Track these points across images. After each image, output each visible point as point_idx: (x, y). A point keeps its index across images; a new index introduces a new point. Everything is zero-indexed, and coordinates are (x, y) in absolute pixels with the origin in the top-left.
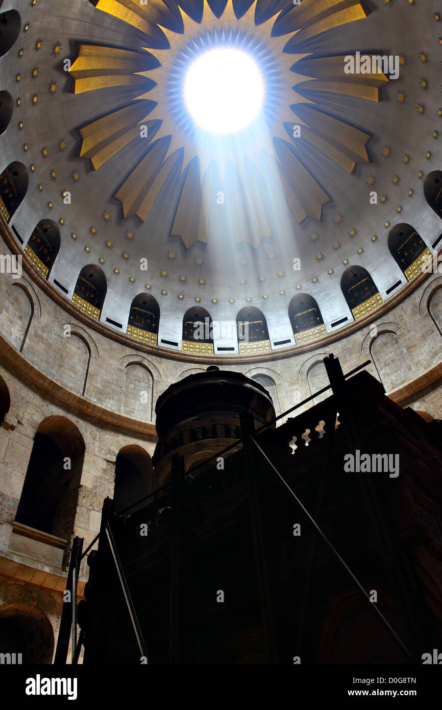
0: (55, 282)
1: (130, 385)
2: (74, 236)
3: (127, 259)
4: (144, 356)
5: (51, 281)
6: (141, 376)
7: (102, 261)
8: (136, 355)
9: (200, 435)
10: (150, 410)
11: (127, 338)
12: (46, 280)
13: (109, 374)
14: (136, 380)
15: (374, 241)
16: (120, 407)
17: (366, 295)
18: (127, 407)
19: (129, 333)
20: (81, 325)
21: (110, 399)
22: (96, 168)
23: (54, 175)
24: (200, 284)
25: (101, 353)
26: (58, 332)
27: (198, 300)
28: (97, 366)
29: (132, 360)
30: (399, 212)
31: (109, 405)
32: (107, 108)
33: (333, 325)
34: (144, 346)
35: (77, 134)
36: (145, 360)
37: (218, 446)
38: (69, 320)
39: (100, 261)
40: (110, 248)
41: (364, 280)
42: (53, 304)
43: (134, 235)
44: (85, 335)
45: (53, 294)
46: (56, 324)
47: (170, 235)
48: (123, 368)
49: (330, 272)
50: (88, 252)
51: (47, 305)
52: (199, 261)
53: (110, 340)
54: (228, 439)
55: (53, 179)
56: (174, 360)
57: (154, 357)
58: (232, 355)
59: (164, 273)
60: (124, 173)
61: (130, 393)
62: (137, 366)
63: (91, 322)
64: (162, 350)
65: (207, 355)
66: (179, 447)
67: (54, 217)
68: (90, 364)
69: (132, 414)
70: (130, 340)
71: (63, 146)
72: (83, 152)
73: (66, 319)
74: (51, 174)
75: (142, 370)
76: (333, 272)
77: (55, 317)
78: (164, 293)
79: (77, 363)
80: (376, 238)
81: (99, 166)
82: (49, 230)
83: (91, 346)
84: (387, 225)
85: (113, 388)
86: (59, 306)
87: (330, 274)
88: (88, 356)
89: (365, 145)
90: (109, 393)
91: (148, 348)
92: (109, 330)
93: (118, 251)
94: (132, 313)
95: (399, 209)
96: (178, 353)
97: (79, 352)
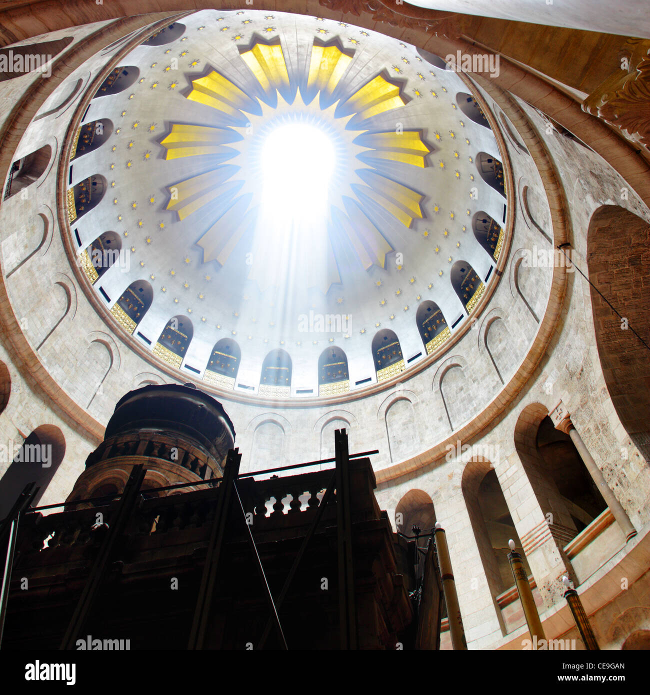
0: (76, 231)
1: (87, 361)
2: (116, 201)
3: (148, 244)
4: (115, 339)
5: (73, 228)
6: (102, 358)
7: (126, 234)
8: (108, 335)
9: (156, 451)
10: (92, 396)
11: (108, 314)
12: (69, 225)
13: (72, 341)
14: (94, 360)
15: (362, 334)
16: (65, 380)
17: (337, 377)
18: (71, 383)
19: (112, 310)
20: (75, 281)
21: (60, 366)
22: (168, 159)
23: (131, 145)
24: (198, 297)
25: (78, 317)
26: (51, 278)
27: (190, 311)
28: (67, 328)
29: (101, 337)
30: (391, 319)
31: (55, 372)
32: (203, 121)
33: (298, 392)
34: (119, 330)
35: (169, 127)
36: (114, 344)
37: (171, 471)
38: (67, 271)
39: (124, 234)
40: (139, 227)
41: (340, 363)
42: (62, 249)
43: (165, 227)
44: (72, 293)
45: (67, 240)
46: (54, 269)
47: (196, 243)
48: (89, 342)
49: (315, 342)
50: (119, 221)
51: (56, 247)
52: (208, 278)
53: (92, 309)
54: (184, 468)
55: (129, 148)
56: (140, 357)
57: (123, 345)
58: (196, 377)
59: (173, 273)
60: (187, 175)
61: (81, 370)
62: (103, 346)
63: (85, 283)
64: (134, 342)
65: (173, 366)
66: (130, 455)
67: (109, 177)
68: (61, 323)
69: (72, 393)
70: (111, 317)
71: (153, 128)
72: (165, 141)
73: (65, 269)
74: (129, 143)
75: (106, 352)
76: (317, 344)
77: (56, 262)
78: (164, 290)
79: (49, 315)
80: (365, 332)
81: (171, 159)
82: (98, 185)
83: (73, 305)
84: (378, 325)
85: (69, 357)
86: (66, 254)
87: (314, 344)
88: (64, 314)
89: (386, 255)
90: (62, 360)
91: (122, 333)
92: (97, 298)
93: (144, 233)
94: (126, 294)
95: (392, 317)
96: (147, 352)
97: (58, 305)
